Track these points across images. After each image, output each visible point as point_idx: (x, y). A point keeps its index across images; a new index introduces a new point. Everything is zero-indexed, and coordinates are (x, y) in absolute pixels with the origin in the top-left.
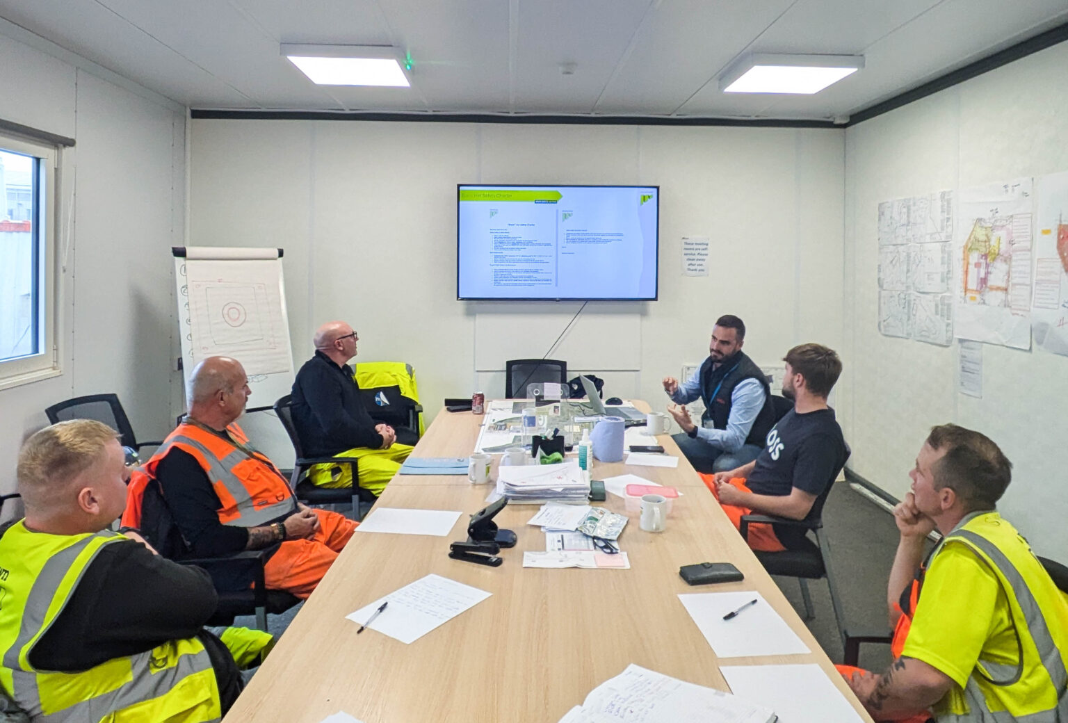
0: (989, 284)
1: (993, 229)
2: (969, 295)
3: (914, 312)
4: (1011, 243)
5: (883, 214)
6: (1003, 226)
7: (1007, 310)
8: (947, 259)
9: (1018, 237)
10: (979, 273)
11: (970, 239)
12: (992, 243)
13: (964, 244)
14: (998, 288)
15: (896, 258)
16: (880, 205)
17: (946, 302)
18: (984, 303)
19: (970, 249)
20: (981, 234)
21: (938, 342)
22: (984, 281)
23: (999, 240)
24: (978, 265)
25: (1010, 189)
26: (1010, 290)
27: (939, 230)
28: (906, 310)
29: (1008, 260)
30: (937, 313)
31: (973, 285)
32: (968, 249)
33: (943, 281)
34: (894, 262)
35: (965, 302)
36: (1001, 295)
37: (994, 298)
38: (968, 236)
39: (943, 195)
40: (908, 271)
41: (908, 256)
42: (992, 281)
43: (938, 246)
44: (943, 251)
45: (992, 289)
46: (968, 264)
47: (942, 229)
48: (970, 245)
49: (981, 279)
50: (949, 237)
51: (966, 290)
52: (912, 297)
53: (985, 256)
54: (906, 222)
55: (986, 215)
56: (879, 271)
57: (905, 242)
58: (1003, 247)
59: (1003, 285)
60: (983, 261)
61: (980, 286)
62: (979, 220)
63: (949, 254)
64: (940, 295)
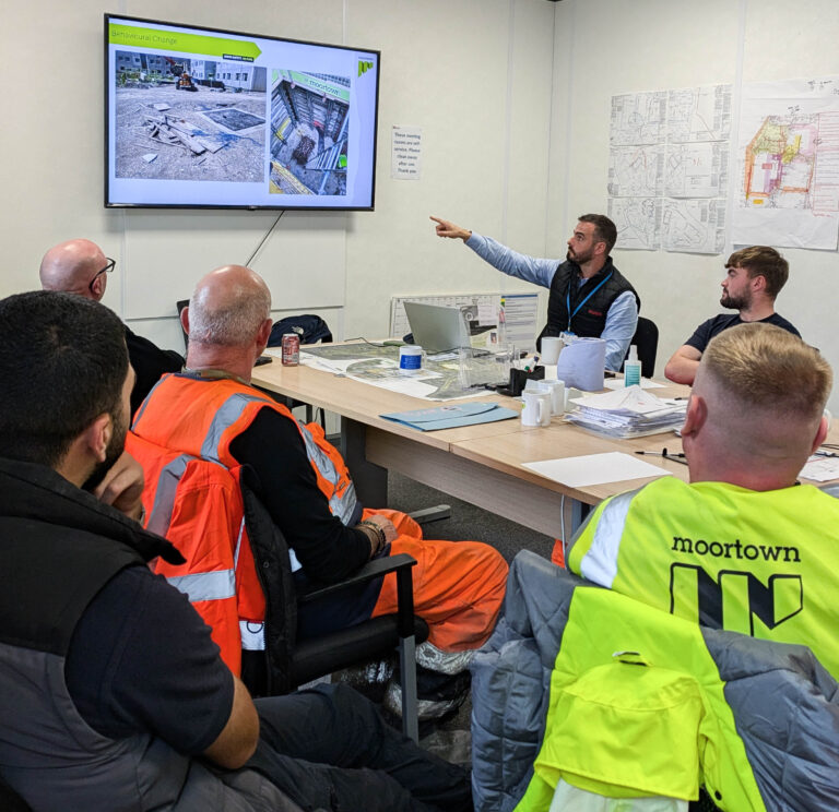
0: (783, 185)
1: (791, 127)
2: (752, 198)
3: (666, 221)
4: (816, 142)
5: (620, 109)
6: (805, 125)
7: (808, 212)
8: (721, 158)
9: (825, 136)
10: (767, 174)
11: (756, 138)
12: (788, 142)
13: (748, 143)
14: (796, 190)
15: (639, 161)
16: (614, 99)
17: (717, 207)
18: (774, 206)
19: (757, 149)
20: (773, 133)
21: (703, 251)
22: (776, 183)
23: (800, 139)
24: (766, 166)
25: (817, 86)
26: (811, 191)
27: (712, 128)
28: (653, 219)
29: (810, 159)
30: (703, 220)
31: (759, 184)
32: (753, 150)
33: (714, 184)
34: (635, 166)
35: (747, 205)
36: (802, 197)
37: (788, 201)
38: (754, 136)
39: (719, 89)
40: (659, 175)
41: (660, 157)
42: (787, 182)
43: (709, 146)
44: (715, 151)
45: (786, 190)
46: (752, 165)
47: (716, 126)
48: (756, 145)
49: (772, 180)
50: (725, 137)
51: (748, 193)
52: (663, 204)
53: (779, 157)
54: (658, 119)
55: (782, 111)
56: (611, 176)
57: (656, 142)
58: (805, 146)
59: (804, 186)
60: (776, 162)
61: (768, 188)
62: (772, 118)
63: (724, 155)
64: (709, 200)
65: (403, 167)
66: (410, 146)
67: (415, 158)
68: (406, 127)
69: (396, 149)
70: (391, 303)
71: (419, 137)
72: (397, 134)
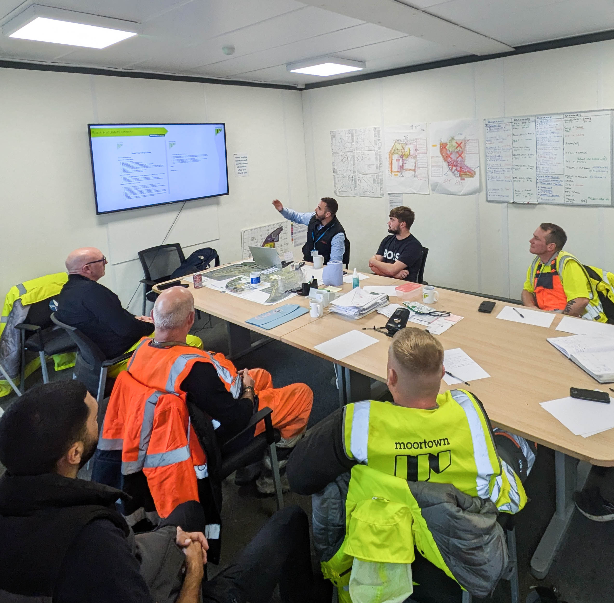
0: (405, 168)
1: (406, 144)
2: (393, 173)
3: (359, 184)
4: (416, 150)
5: (334, 137)
6: (411, 143)
7: (416, 179)
8: (379, 157)
9: (420, 148)
10: (398, 163)
11: (392, 148)
12: (405, 150)
13: (389, 151)
14: (410, 170)
15: (345, 159)
16: (331, 132)
17: (379, 177)
18: (402, 176)
19: (393, 153)
20: (399, 147)
21: (376, 196)
22: (402, 167)
23: (410, 149)
24: (398, 160)
25: (414, 127)
26: (417, 170)
27: (374, 145)
28: (353, 183)
29: (415, 157)
30: (374, 183)
31: (395, 167)
32: (391, 154)
33: (377, 168)
34: (343, 161)
35: (391, 176)
36: (413, 172)
37: (408, 174)
38: (391, 148)
39: (375, 129)
40: (354, 164)
41: (354, 157)
42: (406, 167)
43: (374, 152)
44: (376, 154)
45: (406, 170)
46: (392, 160)
47: (376, 144)
48: (392, 151)
49: (400, 166)
50: (380, 148)
51: (391, 171)
52: (357, 177)
53: (402, 156)
54: (351, 141)
55: (402, 138)
56: (333, 165)
57: (351, 150)
58: (412, 152)
59: (413, 168)
60: (401, 159)
61: (399, 169)
62: (398, 140)
63: (380, 156)
64: (376, 175)
65: (240, 172)
66: (243, 162)
67: (246, 167)
68: (240, 154)
69: (237, 164)
70: (241, 233)
71: (247, 157)
72: (236, 157)
